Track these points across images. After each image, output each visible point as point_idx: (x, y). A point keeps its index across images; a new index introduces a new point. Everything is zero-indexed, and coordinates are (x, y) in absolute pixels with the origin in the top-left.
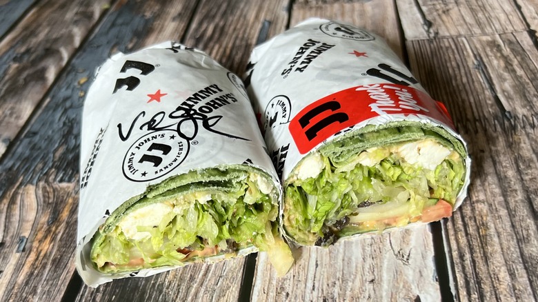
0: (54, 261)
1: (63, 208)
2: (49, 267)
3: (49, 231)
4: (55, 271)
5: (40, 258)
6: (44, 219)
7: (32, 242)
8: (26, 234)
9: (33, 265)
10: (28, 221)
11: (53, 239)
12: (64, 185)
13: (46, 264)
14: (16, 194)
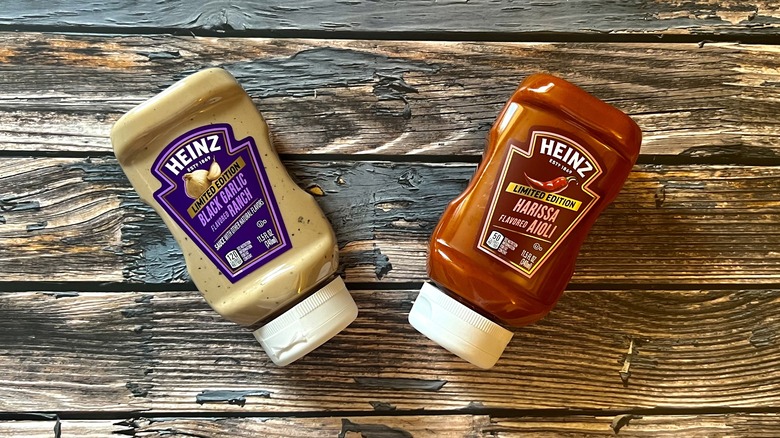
0: (17, 261)
1: (85, 246)
2: (10, 259)
3: (54, 243)
4: (4, 266)
5: (20, 249)
6: (69, 234)
7: (40, 235)
8: (50, 225)
9: (12, 245)
10: (67, 220)
11: (42, 251)
12: (119, 234)
13: (13, 256)
14: (107, 193)
